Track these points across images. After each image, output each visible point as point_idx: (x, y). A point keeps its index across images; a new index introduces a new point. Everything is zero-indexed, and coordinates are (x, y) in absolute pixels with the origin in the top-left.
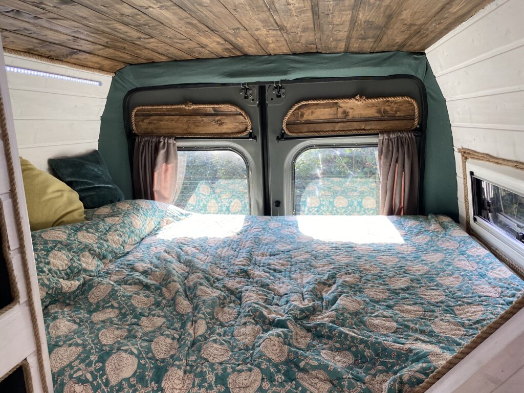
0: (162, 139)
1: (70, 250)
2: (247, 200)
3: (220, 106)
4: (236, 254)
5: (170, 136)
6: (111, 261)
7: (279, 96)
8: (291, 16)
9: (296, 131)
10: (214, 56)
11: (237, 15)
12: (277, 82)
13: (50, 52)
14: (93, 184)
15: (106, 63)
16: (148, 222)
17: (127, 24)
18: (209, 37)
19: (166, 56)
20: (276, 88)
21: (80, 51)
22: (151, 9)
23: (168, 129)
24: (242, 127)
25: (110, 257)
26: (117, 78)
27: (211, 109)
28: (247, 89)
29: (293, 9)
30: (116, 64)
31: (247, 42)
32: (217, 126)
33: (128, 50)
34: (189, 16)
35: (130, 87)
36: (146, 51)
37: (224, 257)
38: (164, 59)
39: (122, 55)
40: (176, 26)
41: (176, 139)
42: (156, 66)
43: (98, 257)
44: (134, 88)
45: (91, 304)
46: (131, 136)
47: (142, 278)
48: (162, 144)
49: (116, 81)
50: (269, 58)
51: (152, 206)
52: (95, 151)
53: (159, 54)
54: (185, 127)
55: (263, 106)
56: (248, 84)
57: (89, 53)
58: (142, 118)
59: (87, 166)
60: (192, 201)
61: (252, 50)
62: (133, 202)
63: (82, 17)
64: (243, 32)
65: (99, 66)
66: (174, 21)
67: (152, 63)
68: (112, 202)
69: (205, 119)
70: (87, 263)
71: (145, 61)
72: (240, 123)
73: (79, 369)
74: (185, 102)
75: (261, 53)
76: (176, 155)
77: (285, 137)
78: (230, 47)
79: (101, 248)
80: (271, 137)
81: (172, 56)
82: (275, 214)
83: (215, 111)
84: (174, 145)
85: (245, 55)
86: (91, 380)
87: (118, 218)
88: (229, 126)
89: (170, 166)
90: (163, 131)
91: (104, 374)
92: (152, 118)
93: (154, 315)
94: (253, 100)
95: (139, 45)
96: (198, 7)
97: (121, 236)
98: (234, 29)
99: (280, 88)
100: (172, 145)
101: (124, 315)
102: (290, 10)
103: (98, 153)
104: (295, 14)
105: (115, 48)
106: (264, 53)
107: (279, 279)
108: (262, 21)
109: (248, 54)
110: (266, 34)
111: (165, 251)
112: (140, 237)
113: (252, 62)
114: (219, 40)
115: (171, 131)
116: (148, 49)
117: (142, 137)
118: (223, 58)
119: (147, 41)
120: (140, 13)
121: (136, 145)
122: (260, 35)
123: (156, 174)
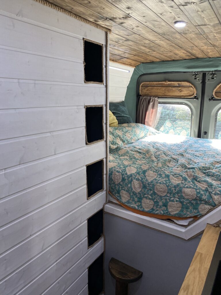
0: (152, 98)
1: (113, 135)
2: (189, 131)
3: (182, 83)
4: (179, 149)
5: (155, 96)
6: (126, 144)
7: (213, 78)
8: (218, 40)
9: (220, 96)
10: (181, 59)
11: (192, 41)
12: (212, 71)
13: (114, 58)
14: (122, 114)
15: (133, 62)
16: (141, 133)
17: (145, 47)
18: (180, 50)
19: (159, 59)
20: (212, 74)
21: (125, 57)
22: (156, 41)
23: (155, 93)
24: (191, 93)
25: (126, 142)
26: (136, 69)
27: (177, 84)
28: (196, 74)
29: (218, 38)
30: (137, 63)
31: (197, 52)
32: (179, 92)
33: (143, 57)
34: (171, 43)
35: (141, 73)
36: (151, 57)
37: (173, 149)
38: (158, 60)
39: (140, 59)
40: (165, 46)
41: (158, 98)
42: (154, 64)
43: (122, 141)
44: (143, 73)
45: (120, 154)
46: (138, 96)
47: (138, 150)
48: (151, 100)
49: (136, 70)
50: (210, 59)
51: (144, 127)
52: (123, 101)
53: (156, 58)
54: (163, 92)
55: (204, 83)
56: (197, 72)
57: (127, 58)
58: (144, 87)
59: (120, 107)
60: (162, 129)
61: (200, 56)
62: (136, 124)
63: (130, 45)
64: (195, 48)
65: (130, 64)
66: (164, 45)
67: (152, 62)
68: (128, 123)
69: (174, 89)
70: (118, 142)
71: (150, 62)
72: (191, 91)
73: (117, 169)
74: (165, 80)
75: (205, 57)
76: (157, 105)
77: (213, 99)
78: (189, 54)
79: (123, 138)
80: (206, 99)
81: (161, 59)
82: (203, 138)
83: (178, 85)
84: (157, 100)
85: (197, 58)
86: (121, 172)
87: (130, 128)
88: (185, 92)
89: (154, 110)
90: (153, 94)
91: (125, 171)
92: (149, 88)
93: (142, 160)
94: (199, 80)
95: (148, 55)
96: (175, 39)
97: (131, 135)
98: (191, 47)
99: (214, 74)
100: (156, 100)
101: (131, 159)
102: (216, 38)
103: (124, 102)
104: (219, 40)
105: (138, 56)
106: (207, 57)
107: (197, 158)
108: (204, 43)
109: (199, 57)
110: (207, 48)
111: (148, 144)
112: (138, 138)
113: (200, 61)
114: (184, 51)
115: (157, 94)
116: (152, 56)
117: (143, 97)
118: (186, 59)
119: (152, 53)
120: (152, 42)
121: (140, 100)
122: (204, 49)
123: (147, 113)
